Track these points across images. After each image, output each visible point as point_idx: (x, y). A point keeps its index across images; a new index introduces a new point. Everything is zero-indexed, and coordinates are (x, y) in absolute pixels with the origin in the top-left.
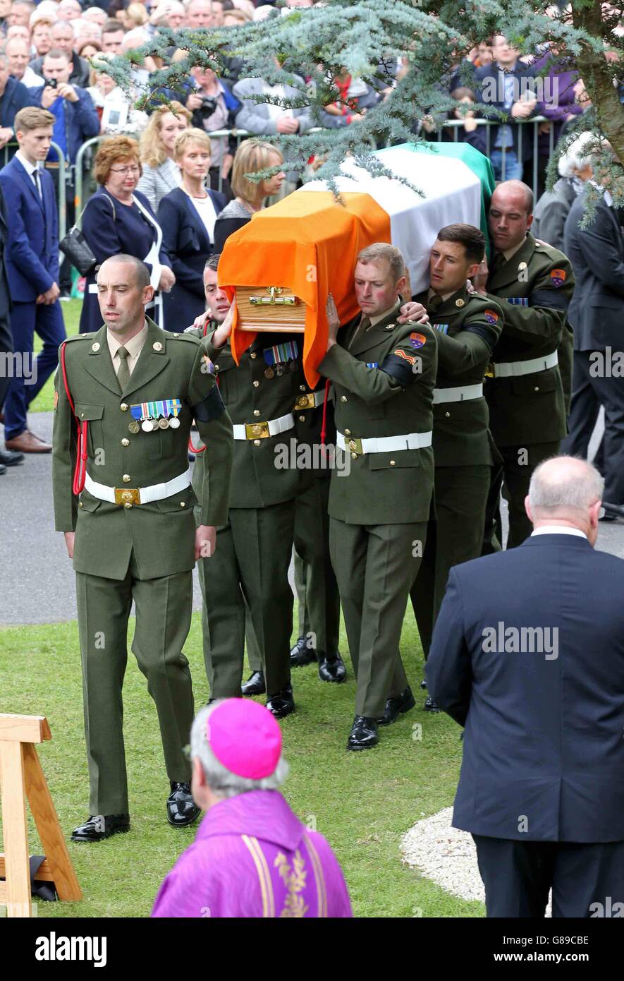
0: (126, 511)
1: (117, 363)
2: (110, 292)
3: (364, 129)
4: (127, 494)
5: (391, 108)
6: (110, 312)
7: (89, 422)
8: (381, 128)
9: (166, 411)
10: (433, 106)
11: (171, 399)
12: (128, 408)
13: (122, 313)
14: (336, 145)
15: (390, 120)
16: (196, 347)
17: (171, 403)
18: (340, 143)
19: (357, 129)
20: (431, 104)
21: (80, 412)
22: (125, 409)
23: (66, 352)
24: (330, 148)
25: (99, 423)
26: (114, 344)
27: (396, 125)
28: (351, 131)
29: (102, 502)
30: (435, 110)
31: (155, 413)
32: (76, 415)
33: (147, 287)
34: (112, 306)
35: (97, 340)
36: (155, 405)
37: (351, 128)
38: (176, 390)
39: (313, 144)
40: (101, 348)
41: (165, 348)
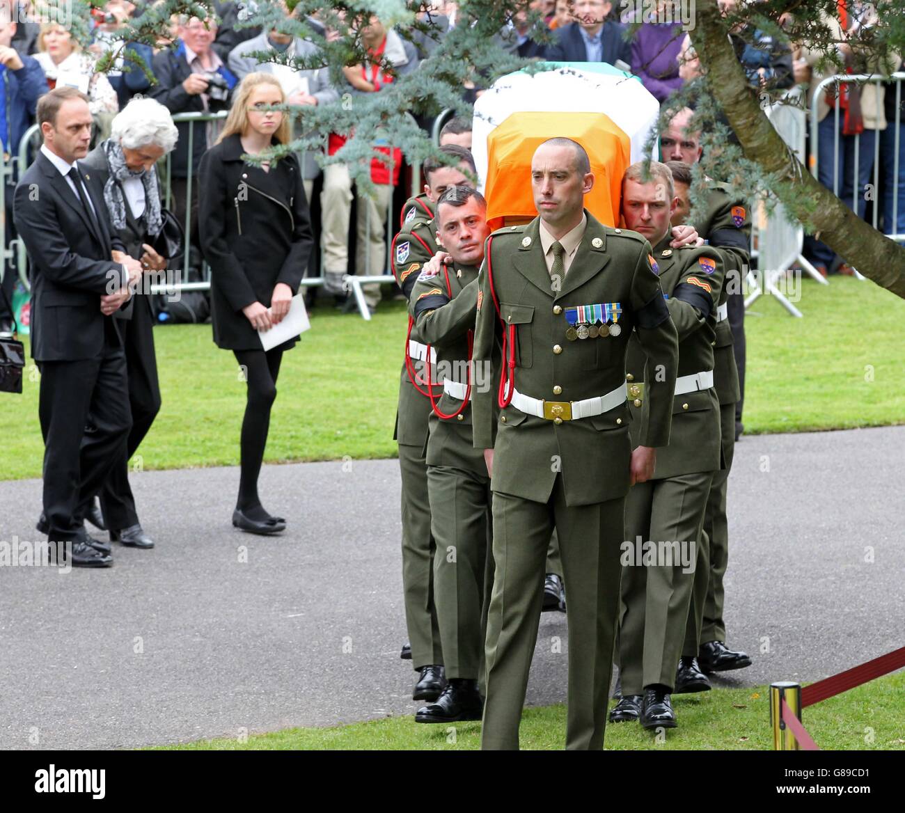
0: (555, 426)
1: (551, 261)
2: (546, 179)
3: (400, 95)
4: (557, 407)
5: (437, 68)
6: (547, 201)
7: (517, 326)
8: (423, 95)
9: (604, 316)
10: (491, 65)
11: (610, 302)
12: (562, 311)
13: (560, 202)
14: (363, 117)
15: (435, 85)
16: (641, 245)
17: (611, 306)
18: (369, 115)
19: (391, 96)
20: (489, 63)
21: (506, 314)
22: (558, 312)
23: (493, 248)
24: (355, 120)
25: (528, 328)
26: (547, 240)
27: (443, 90)
28: (383, 99)
29: (528, 417)
30: (494, 69)
31: (593, 318)
32: (502, 317)
33: (587, 175)
34: (548, 195)
35: (528, 233)
36: (592, 309)
37: (384, 95)
38: (617, 293)
39: (333, 115)
40: (533, 243)
41: (605, 244)
